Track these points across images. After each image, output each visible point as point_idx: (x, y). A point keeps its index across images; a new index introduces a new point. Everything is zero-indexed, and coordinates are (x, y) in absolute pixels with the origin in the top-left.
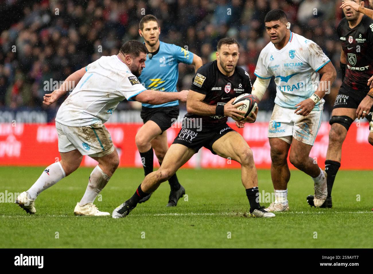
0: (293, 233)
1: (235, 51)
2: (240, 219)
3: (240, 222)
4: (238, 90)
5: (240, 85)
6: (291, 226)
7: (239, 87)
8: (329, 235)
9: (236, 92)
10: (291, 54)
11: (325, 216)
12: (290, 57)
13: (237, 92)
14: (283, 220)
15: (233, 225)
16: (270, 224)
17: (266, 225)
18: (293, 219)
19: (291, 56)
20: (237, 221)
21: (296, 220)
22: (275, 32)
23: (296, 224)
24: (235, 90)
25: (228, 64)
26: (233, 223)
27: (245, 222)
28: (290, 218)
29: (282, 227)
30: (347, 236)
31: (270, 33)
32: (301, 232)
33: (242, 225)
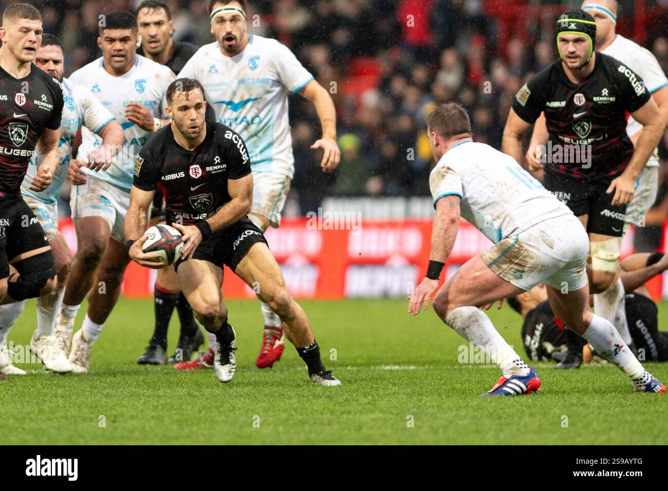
0: (144, 403)
1: (198, 101)
2: (56, 382)
3: (55, 385)
4: (215, 168)
5: (217, 159)
6: (141, 392)
7: (216, 163)
8: (204, 407)
9: (213, 172)
10: (139, 86)
11: (196, 375)
12: (137, 90)
13: (215, 172)
14: (127, 383)
15: (44, 391)
16: (105, 388)
17: (98, 391)
18: (144, 381)
19: (138, 88)
20: (50, 384)
21: (149, 383)
22: (122, 48)
23: (148, 389)
24: (208, 169)
25: (190, 127)
26: (44, 388)
27: (64, 386)
28: (139, 379)
29: (126, 394)
30: (234, 408)
31: (114, 48)
32: (158, 401)
33: (60, 391)
